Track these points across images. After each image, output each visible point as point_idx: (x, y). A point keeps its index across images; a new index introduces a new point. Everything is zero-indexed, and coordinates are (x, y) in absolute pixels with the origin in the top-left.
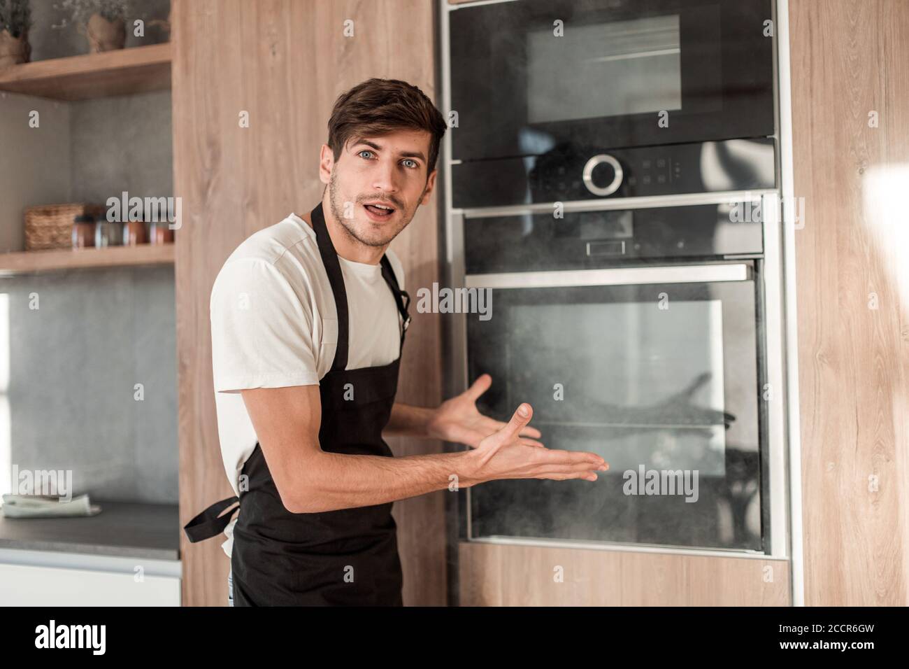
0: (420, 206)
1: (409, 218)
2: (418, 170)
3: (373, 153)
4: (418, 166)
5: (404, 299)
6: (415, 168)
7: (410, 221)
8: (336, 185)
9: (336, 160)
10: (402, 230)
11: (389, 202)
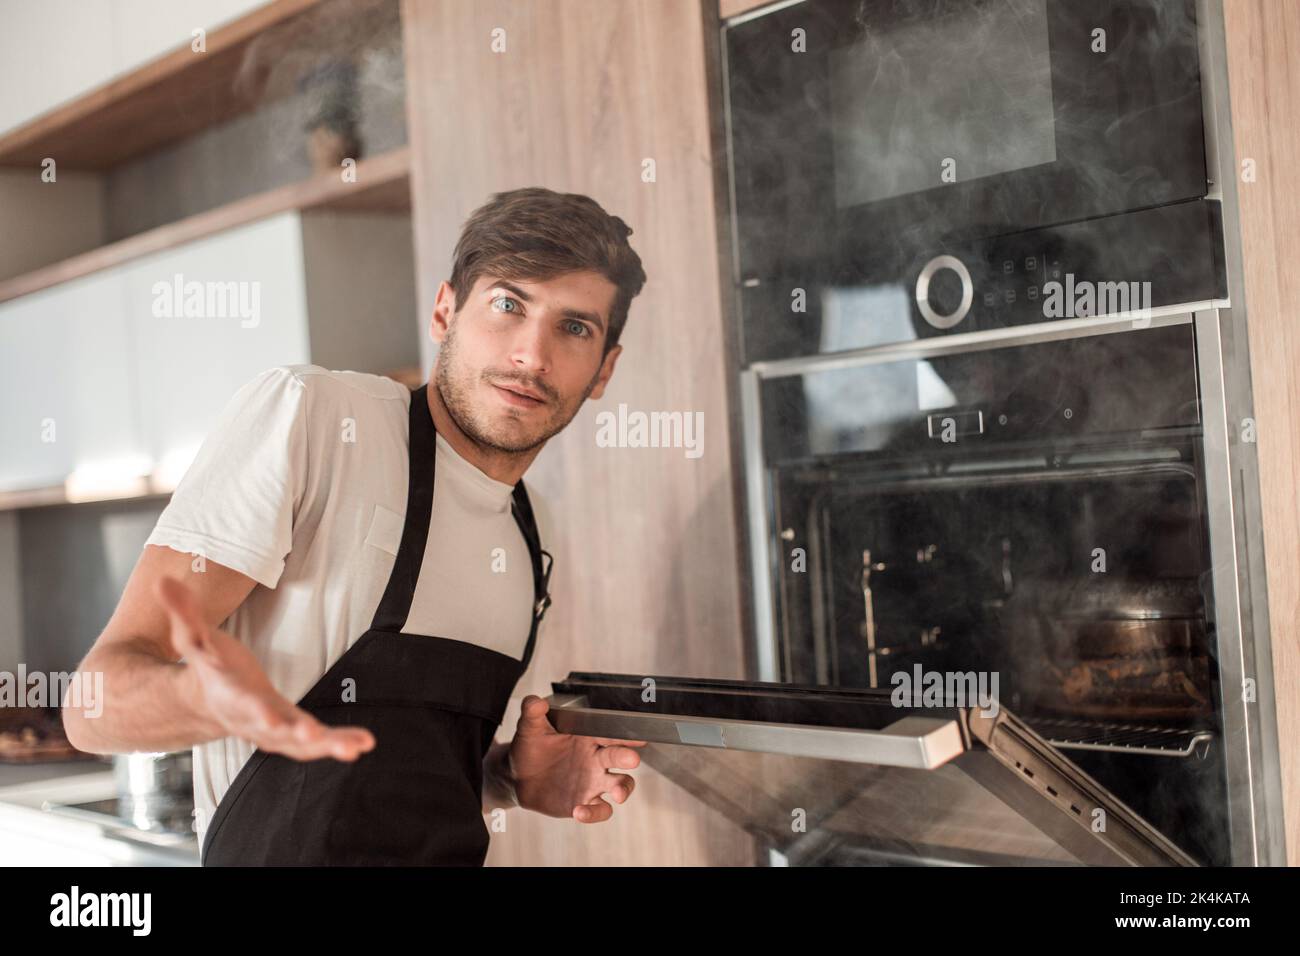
0: (589, 402)
1: (567, 416)
2: (589, 341)
3: (519, 304)
4: (590, 333)
5: (546, 561)
6: (585, 338)
7: (569, 421)
8: (453, 345)
9: (458, 308)
10: (554, 434)
11: (531, 386)
